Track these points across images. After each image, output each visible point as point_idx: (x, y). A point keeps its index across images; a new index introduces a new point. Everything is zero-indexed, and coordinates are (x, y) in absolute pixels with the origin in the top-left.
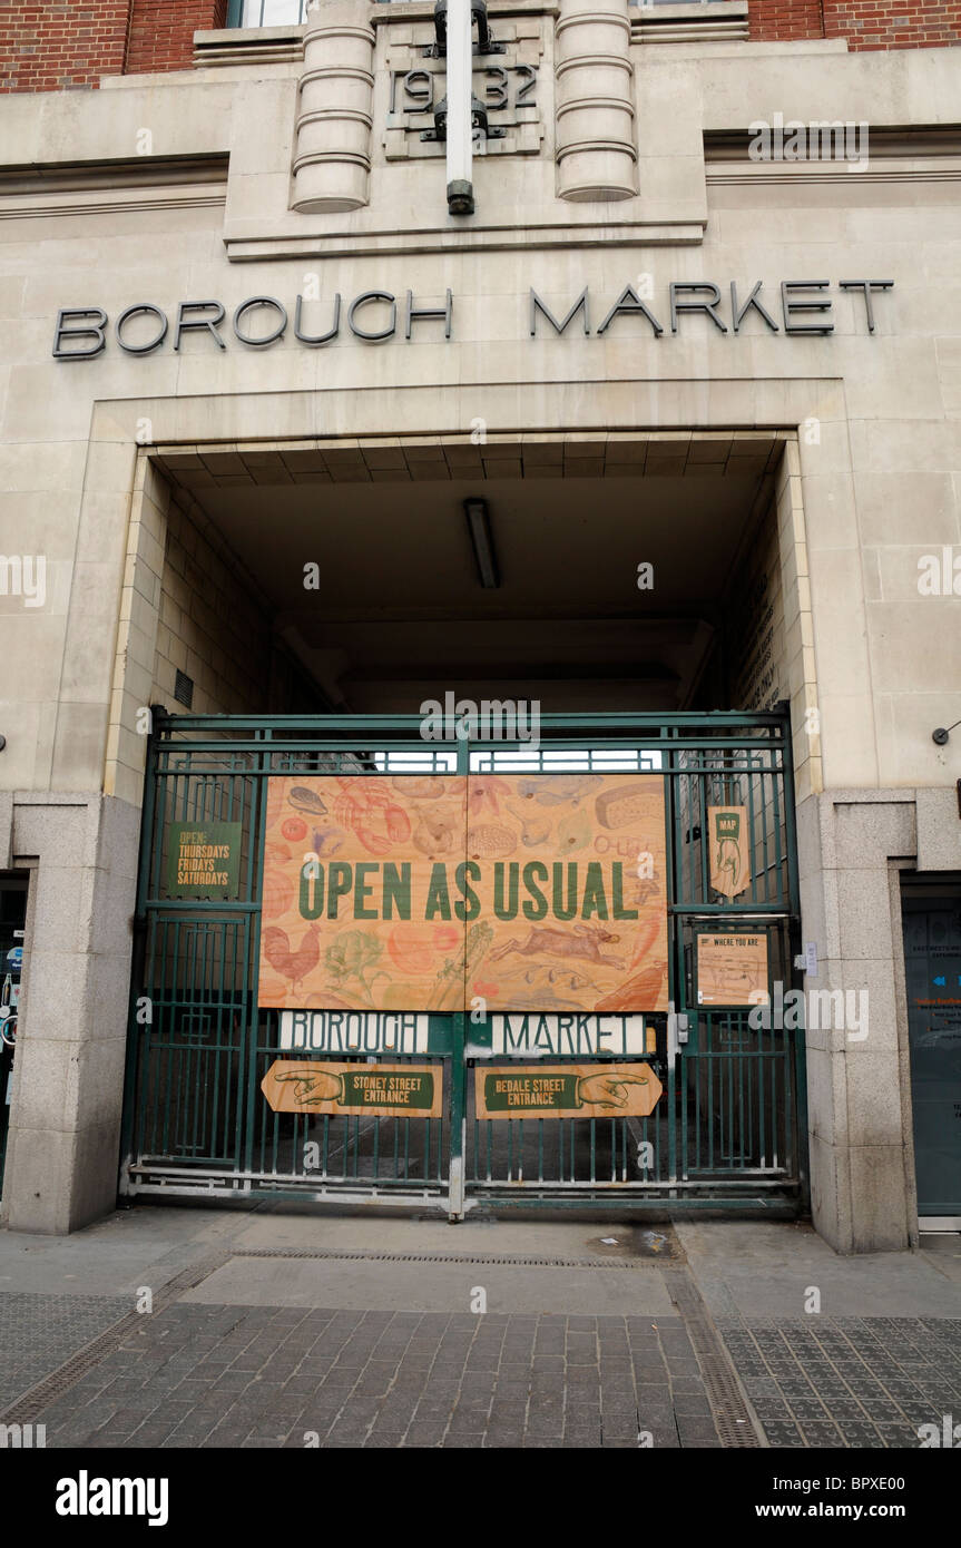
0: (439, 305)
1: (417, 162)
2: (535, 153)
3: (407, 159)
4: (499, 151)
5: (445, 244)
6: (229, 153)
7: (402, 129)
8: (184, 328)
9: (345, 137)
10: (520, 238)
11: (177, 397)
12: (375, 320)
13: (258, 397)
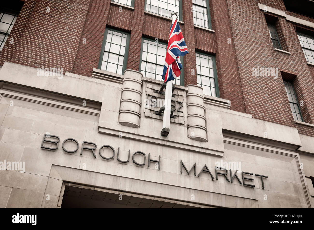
0: (157, 159)
1: (153, 119)
2: (183, 124)
3: (150, 118)
4: (174, 122)
5: (159, 143)
6: (102, 102)
7: (149, 109)
8: (84, 149)
9: (134, 108)
10: (178, 146)
11: (79, 169)
12: (140, 160)
13: (104, 175)
